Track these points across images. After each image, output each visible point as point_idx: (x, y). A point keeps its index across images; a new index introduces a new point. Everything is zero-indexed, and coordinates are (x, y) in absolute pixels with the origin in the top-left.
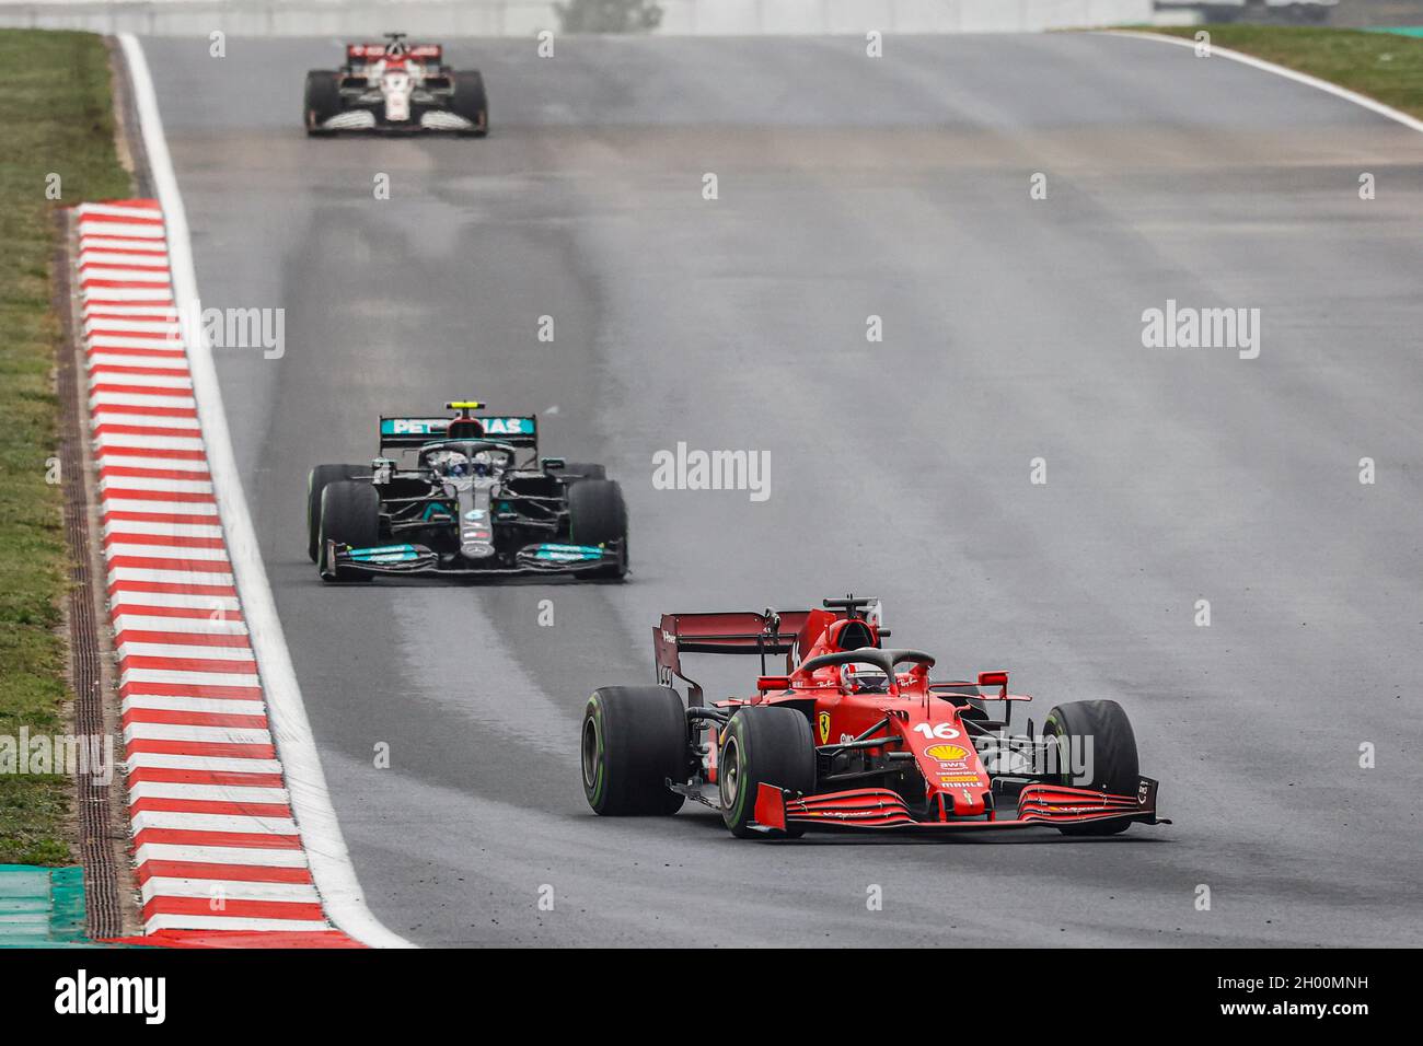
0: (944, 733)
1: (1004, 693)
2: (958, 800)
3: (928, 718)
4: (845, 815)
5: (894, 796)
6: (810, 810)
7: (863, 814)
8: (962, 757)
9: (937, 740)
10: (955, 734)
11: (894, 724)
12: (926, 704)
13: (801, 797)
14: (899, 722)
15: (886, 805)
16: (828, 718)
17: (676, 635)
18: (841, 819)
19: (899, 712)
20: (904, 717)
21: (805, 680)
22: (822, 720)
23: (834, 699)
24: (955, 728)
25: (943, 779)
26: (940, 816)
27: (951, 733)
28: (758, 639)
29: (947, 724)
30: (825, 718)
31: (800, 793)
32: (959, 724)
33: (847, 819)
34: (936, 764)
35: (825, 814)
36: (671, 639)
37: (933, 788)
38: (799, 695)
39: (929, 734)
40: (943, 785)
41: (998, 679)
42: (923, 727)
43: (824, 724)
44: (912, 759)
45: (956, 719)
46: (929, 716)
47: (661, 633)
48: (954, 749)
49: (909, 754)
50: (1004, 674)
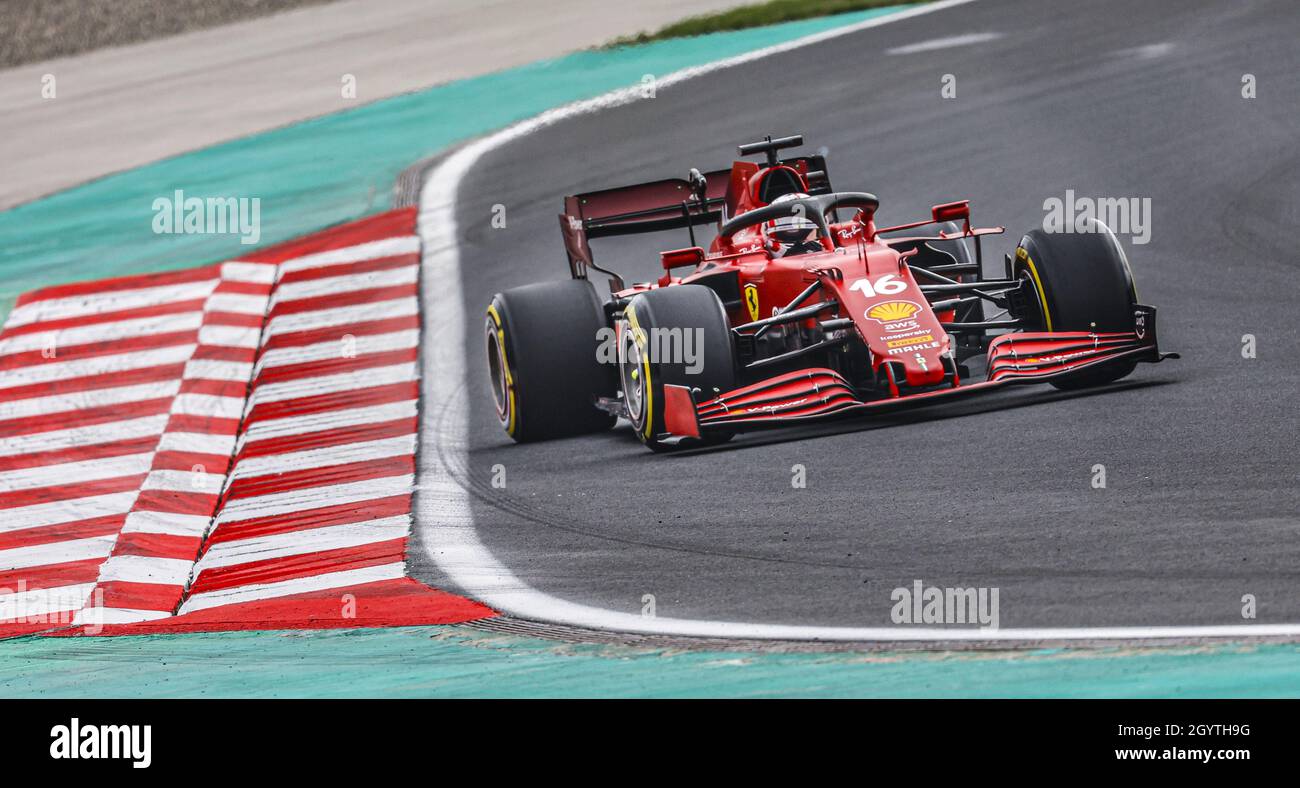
0: (889, 287)
1: (967, 228)
2: (910, 367)
3: (868, 272)
4: (774, 408)
5: (828, 376)
6: (732, 409)
7: (796, 403)
8: (912, 314)
9: (879, 298)
10: (902, 286)
11: (827, 286)
12: (862, 255)
13: (718, 395)
14: (832, 284)
15: (824, 387)
16: (755, 292)
17: (582, 218)
18: (769, 414)
19: (830, 271)
20: (838, 277)
21: (725, 248)
22: (748, 295)
23: (758, 266)
24: (900, 280)
25: (890, 344)
26: (892, 392)
27: (896, 287)
28: (683, 209)
29: (891, 276)
30: (751, 291)
31: (716, 390)
32: (907, 274)
33: (778, 413)
34: (880, 329)
35: (751, 411)
36: (576, 224)
37: (879, 357)
38: (720, 268)
39: (869, 292)
40: (890, 352)
41: (959, 213)
42: (862, 285)
43: (751, 299)
44: (851, 326)
45: (901, 268)
46: (867, 270)
47: (567, 221)
48: (902, 305)
49: (847, 320)
50: (963, 205)
